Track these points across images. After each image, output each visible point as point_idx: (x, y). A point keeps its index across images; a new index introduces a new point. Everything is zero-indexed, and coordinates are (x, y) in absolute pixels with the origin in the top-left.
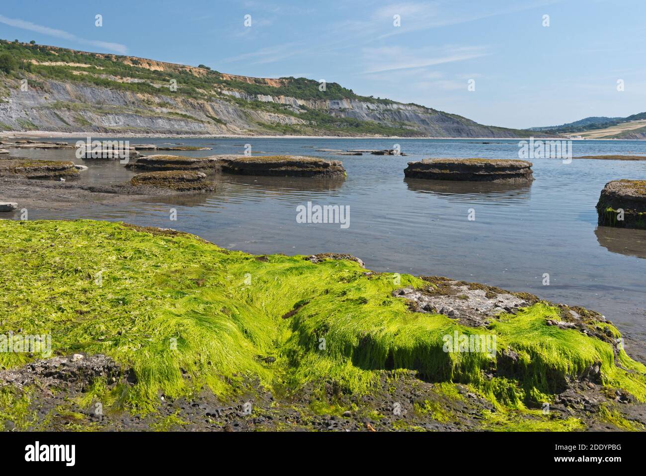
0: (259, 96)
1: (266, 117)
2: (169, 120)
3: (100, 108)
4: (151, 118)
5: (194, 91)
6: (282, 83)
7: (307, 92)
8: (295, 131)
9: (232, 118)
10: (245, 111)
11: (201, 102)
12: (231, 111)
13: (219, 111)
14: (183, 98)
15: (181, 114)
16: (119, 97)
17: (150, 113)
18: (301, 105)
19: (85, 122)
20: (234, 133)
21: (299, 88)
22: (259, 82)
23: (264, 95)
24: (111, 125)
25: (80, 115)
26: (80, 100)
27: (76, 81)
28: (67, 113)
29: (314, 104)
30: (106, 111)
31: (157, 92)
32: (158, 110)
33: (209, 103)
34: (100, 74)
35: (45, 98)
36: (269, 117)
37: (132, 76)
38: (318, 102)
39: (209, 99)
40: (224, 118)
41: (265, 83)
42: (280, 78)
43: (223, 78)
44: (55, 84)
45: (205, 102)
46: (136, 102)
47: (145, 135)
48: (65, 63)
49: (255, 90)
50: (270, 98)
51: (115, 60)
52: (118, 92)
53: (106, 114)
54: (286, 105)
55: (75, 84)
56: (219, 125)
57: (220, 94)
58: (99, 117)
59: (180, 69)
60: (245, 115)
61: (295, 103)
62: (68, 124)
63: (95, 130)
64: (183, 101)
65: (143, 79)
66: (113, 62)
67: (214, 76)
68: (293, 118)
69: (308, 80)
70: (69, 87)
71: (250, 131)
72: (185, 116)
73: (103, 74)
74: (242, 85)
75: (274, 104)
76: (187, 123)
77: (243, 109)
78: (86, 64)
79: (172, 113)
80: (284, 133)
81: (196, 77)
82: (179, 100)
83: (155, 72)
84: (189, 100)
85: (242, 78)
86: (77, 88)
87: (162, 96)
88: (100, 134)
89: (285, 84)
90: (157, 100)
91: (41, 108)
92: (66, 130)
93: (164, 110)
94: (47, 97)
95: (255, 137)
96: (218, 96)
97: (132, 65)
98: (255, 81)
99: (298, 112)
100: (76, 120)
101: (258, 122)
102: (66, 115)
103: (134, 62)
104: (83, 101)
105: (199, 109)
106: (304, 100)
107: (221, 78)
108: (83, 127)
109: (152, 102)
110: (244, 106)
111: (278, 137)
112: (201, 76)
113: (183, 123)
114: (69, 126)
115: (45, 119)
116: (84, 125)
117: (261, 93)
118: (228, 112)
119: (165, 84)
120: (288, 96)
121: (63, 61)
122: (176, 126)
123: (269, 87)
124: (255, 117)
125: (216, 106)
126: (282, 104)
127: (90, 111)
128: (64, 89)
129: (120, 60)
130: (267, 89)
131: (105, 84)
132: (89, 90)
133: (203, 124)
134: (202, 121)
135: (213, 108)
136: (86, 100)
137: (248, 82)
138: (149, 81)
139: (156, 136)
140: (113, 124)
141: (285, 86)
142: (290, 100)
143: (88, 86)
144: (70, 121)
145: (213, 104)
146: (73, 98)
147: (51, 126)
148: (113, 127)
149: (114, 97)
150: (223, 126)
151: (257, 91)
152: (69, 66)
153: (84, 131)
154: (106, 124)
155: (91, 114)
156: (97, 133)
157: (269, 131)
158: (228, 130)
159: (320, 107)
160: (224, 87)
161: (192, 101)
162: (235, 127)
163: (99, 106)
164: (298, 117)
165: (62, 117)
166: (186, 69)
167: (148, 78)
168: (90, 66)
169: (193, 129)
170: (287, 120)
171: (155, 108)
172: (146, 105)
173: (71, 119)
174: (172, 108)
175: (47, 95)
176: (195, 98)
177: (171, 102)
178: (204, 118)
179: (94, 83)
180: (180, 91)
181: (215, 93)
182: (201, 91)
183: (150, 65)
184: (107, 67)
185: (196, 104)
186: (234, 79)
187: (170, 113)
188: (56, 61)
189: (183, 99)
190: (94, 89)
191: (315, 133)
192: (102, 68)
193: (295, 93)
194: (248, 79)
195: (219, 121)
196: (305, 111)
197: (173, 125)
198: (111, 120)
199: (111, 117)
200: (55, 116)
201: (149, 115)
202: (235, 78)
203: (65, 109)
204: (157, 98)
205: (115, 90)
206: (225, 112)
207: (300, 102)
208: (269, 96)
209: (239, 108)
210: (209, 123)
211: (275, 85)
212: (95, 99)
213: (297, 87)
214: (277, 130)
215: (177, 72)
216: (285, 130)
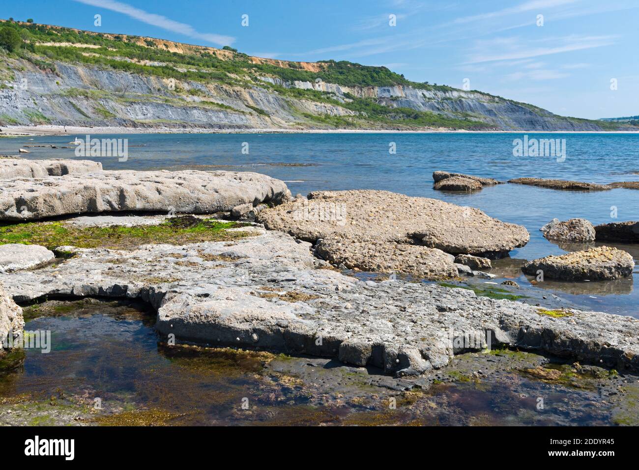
0: (296, 82)
1: (311, 107)
2: (206, 111)
3: (122, 97)
4: (185, 108)
5: (226, 75)
6: (320, 67)
7: (351, 78)
8: (348, 125)
9: (273, 108)
10: (287, 100)
11: (237, 88)
12: (272, 100)
13: (259, 100)
14: (216, 84)
15: (218, 104)
16: (142, 83)
17: (181, 102)
18: (346, 92)
19: (107, 114)
20: (280, 127)
21: (341, 73)
22: (294, 67)
23: (303, 81)
24: (137, 118)
25: (101, 105)
26: (96, 87)
27: (89, 64)
28: (85, 102)
29: (360, 92)
30: (131, 100)
31: (184, 77)
32: (189, 99)
33: (247, 90)
34: (113, 56)
35: (57, 83)
36: (315, 107)
37: (151, 59)
38: (365, 89)
39: (246, 86)
40: (265, 109)
41: (301, 68)
42: (318, 62)
43: (252, 61)
44: (65, 66)
45: (243, 89)
46: (162, 89)
47: (182, 129)
48: (71, 44)
49: (292, 75)
50: (308, 85)
51: (126, 41)
52: (141, 76)
53: (132, 103)
54: (329, 93)
55: (88, 67)
56: (262, 116)
57: (256, 79)
58: (123, 107)
59: (202, 52)
60: (288, 105)
61: (338, 89)
62: (86, 116)
63: (120, 124)
64: (216, 88)
65: (164, 62)
66: (125, 43)
67: (242, 59)
68: (340, 108)
69: (351, 64)
70: (81, 70)
71: (298, 124)
72: (222, 106)
73: (117, 56)
74: (276, 70)
75: (314, 92)
76: (226, 114)
77: (284, 97)
78: (95, 44)
79: (206, 102)
80: (337, 127)
81: (221, 60)
82: (212, 86)
83: (175, 54)
84: (223, 86)
85: (274, 62)
86: (91, 73)
87: (192, 81)
88: (128, 128)
89: (324, 68)
90: (186, 86)
91: (53, 95)
92: (85, 124)
93: (196, 98)
94: (60, 82)
95: (305, 131)
96: (253, 82)
97: (146, 47)
98: (289, 65)
99: (343, 102)
100: (97, 111)
101: (303, 114)
102: (84, 105)
103: (150, 43)
104: (100, 88)
105: (235, 98)
106: (349, 87)
107: (250, 62)
108: (105, 120)
109: (181, 89)
110: (284, 94)
111: (331, 131)
112: (226, 59)
113: (221, 115)
114: (89, 120)
115: (58, 109)
116: (106, 117)
117: (299, 79)
118: (269, 101)
119: (190, 68)
120: (329, 82)
121: (68, 41)
122: (214, 119)
123: (306, 72)
124: (299, 107)
125: (255, 94)
126: (323, 92)
127: (112, 100)
128: (75, 73)
129: (133, 41)
130: (305, 74)
131: (124, 67)
132: (105, 75)
133: (245, 115)
134: (243, 112)
135: (252, 96)
136: (102, 87)
137: (281, 66)
138: (171, 65)
139: (196, 131)
140: (141, 116)
141: (324, 71)
142: (332, 87)
143: (104, 69)
144: (89, 112)
145: (251, 91)
146: (87, 84)
147: (67, 119)
148: (141, 119)
149: (135, 83)
150: (267, 118)
151: (294, 77)
152: (75, 47)
153: (107, 126)
154: (132, 117)
155: (113, 104)
156: (124, 127)
157: (319, 124)
158: (273, 124)
159: (367, 96)
160: (255, 72)
161: (227, 88)
162: (279, 120)
163: (121, 93)
164: (346, 108)
165: (79, 107)
166: (210, 51)
167: (171, 61)
168: (100, 47)
169: (234, 122)
170: (335, 110)
171: (184, 97)
172: (175, 93)
173: (90, 110)
174: (205, 96)
175: (59, 80)
176: (230, 84)
177: (203, 89)
178: (243, 108)
179: (111, 66)
180: (210, 77)
181: (249, 79)
182: (232, 76)
183: (167, 46)
184: (120, 48)
185: (232, 92)
186: (265, 63)
187: (203, 102)
188: (60, 41)
189: (216, 86)
190: (111, 73)
191: (372, 127)
192: (114, 50)
193: (337, 79)
194: (280, 63)
195: (261, 112)
196: (351, 101)
197: (211, 117)
198: (138, 111)
199: (137, 107)
200: (71, 106)
201: (182, 105)
202: (266, 61)
203: (82, 97)
204: (186, 84)
205: (137, 75)
206: (265, 101)
207: (345, 90)
208: (308, 82)
209: (280, 97)
210: (251, 114)
211: (312, 70)
212: (113, 86)
213: (339, 72)
214: (328, 123)
215: (199, 55)
216: (337, 123)
